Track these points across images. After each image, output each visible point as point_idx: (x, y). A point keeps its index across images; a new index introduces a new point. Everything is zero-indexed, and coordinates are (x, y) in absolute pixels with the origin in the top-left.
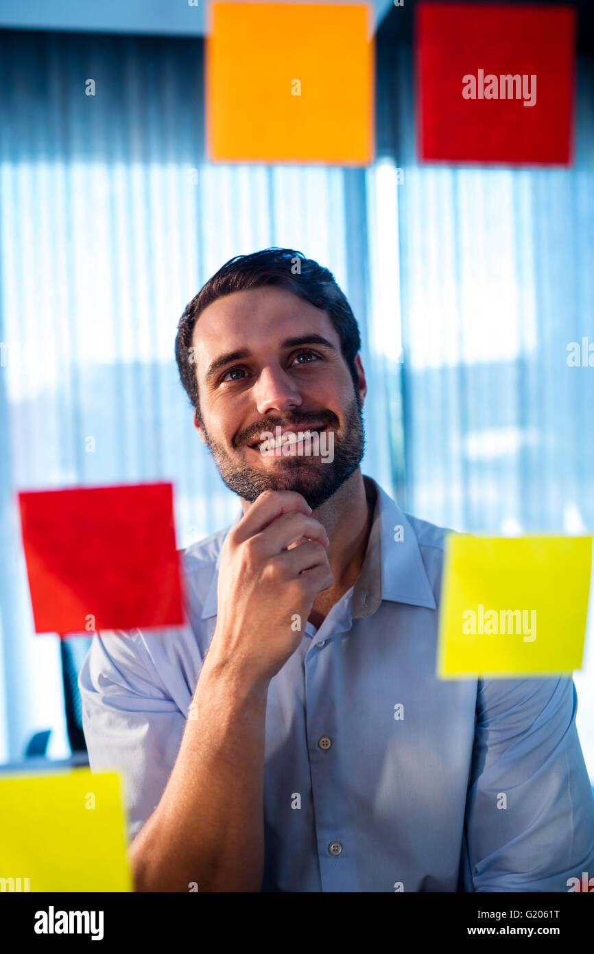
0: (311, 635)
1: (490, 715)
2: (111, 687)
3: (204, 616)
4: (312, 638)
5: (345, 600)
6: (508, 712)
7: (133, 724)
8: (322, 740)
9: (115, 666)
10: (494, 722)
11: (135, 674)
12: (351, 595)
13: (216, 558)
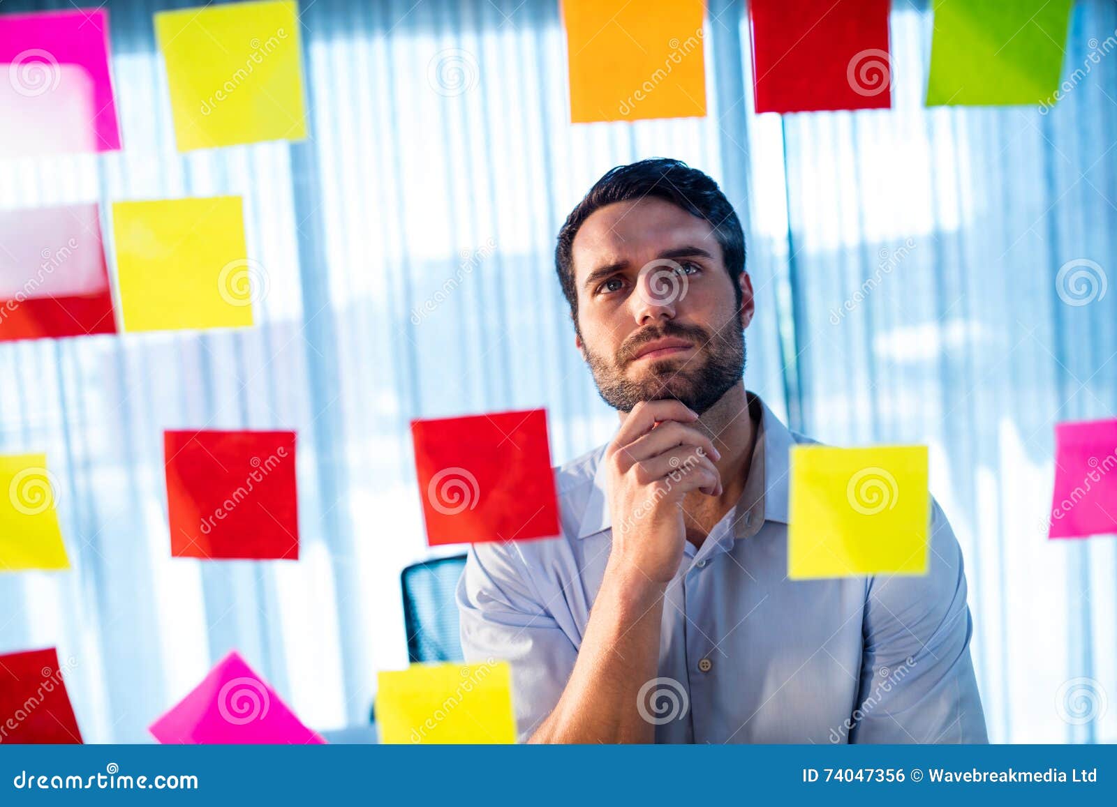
0: (691, 554)
1: (877, 639)
2: (492, 603)
3: (581, 536)
4: (692, 558)
5: (727, 520)
6: (896, 636)
7: (516, 638)
8: (702, 661)
9: (495, 584)
10: (882, 646)
11: (516, 592)
12: (733, 515)
13: (592, 476)
